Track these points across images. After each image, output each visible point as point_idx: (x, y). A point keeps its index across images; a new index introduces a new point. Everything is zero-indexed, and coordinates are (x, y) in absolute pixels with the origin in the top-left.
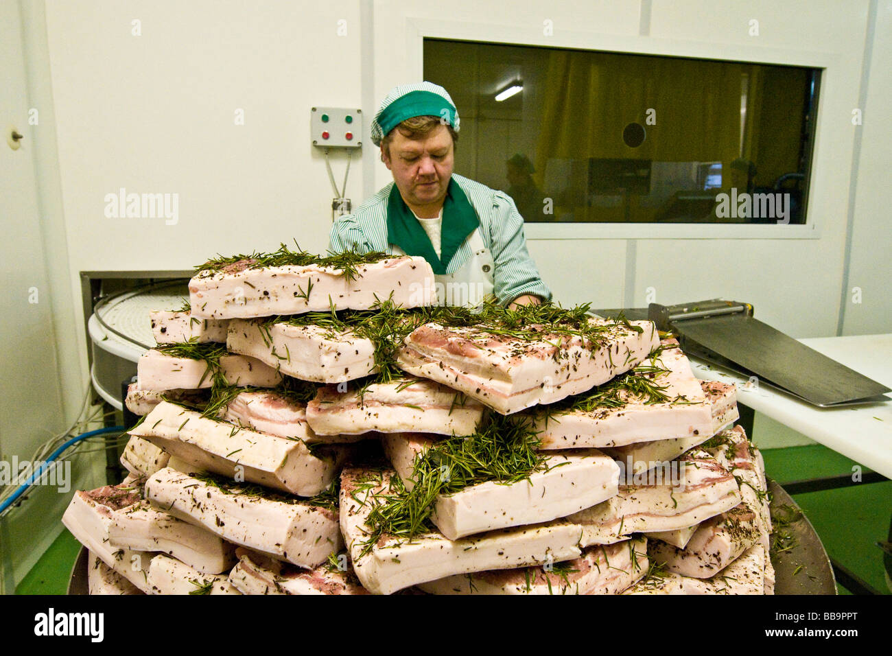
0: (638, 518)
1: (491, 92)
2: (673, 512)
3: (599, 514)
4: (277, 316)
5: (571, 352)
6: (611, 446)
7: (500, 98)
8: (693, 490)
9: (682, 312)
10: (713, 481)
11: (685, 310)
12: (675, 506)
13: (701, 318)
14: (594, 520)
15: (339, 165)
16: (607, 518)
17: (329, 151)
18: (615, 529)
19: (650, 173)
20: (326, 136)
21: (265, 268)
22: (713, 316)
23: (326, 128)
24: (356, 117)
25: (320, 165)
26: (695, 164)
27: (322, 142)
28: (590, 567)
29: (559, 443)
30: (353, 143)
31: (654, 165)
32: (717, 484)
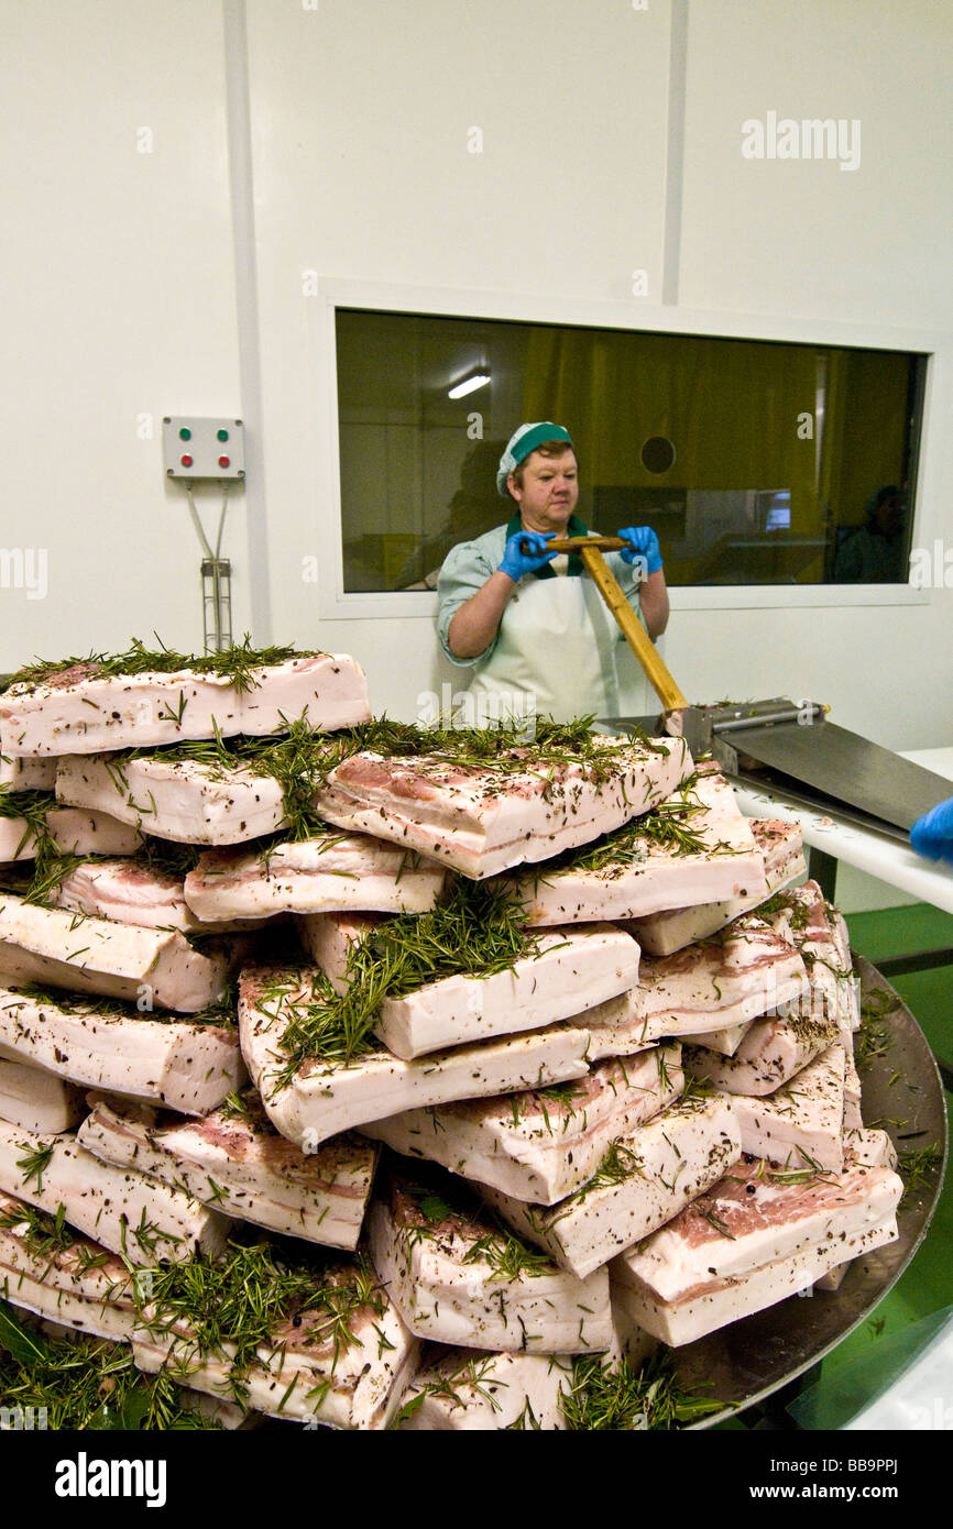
0: (668, 1016)
1: (440, 384)
2: (717, 1004)
3: (613, 1014)
4: (135, 749)
5: (568, 786)
6: (628, 917)
7: (456, 394)
8: (743, 973)
9: (733, 718)
10: (769, 960)
11: (738, 714)
12: (719, 997)
13: (760, 726)
14: (606, 1022)
15: (210, 507)
16: (624, 1018)
17: (193, 485)
18: (637, 1033)
19: (685, 507)
20: (187, 461)
21: (113, 678)
22: (778, 723)
23: (187, 449)
24: (234, 433)
25: (180, 507)
26: (751, 494)
27: (181, 471)
28: (602, 1087)
29: (554, 916)
30: (231, 472)
31: (691, 497)
32: (776, 964)
